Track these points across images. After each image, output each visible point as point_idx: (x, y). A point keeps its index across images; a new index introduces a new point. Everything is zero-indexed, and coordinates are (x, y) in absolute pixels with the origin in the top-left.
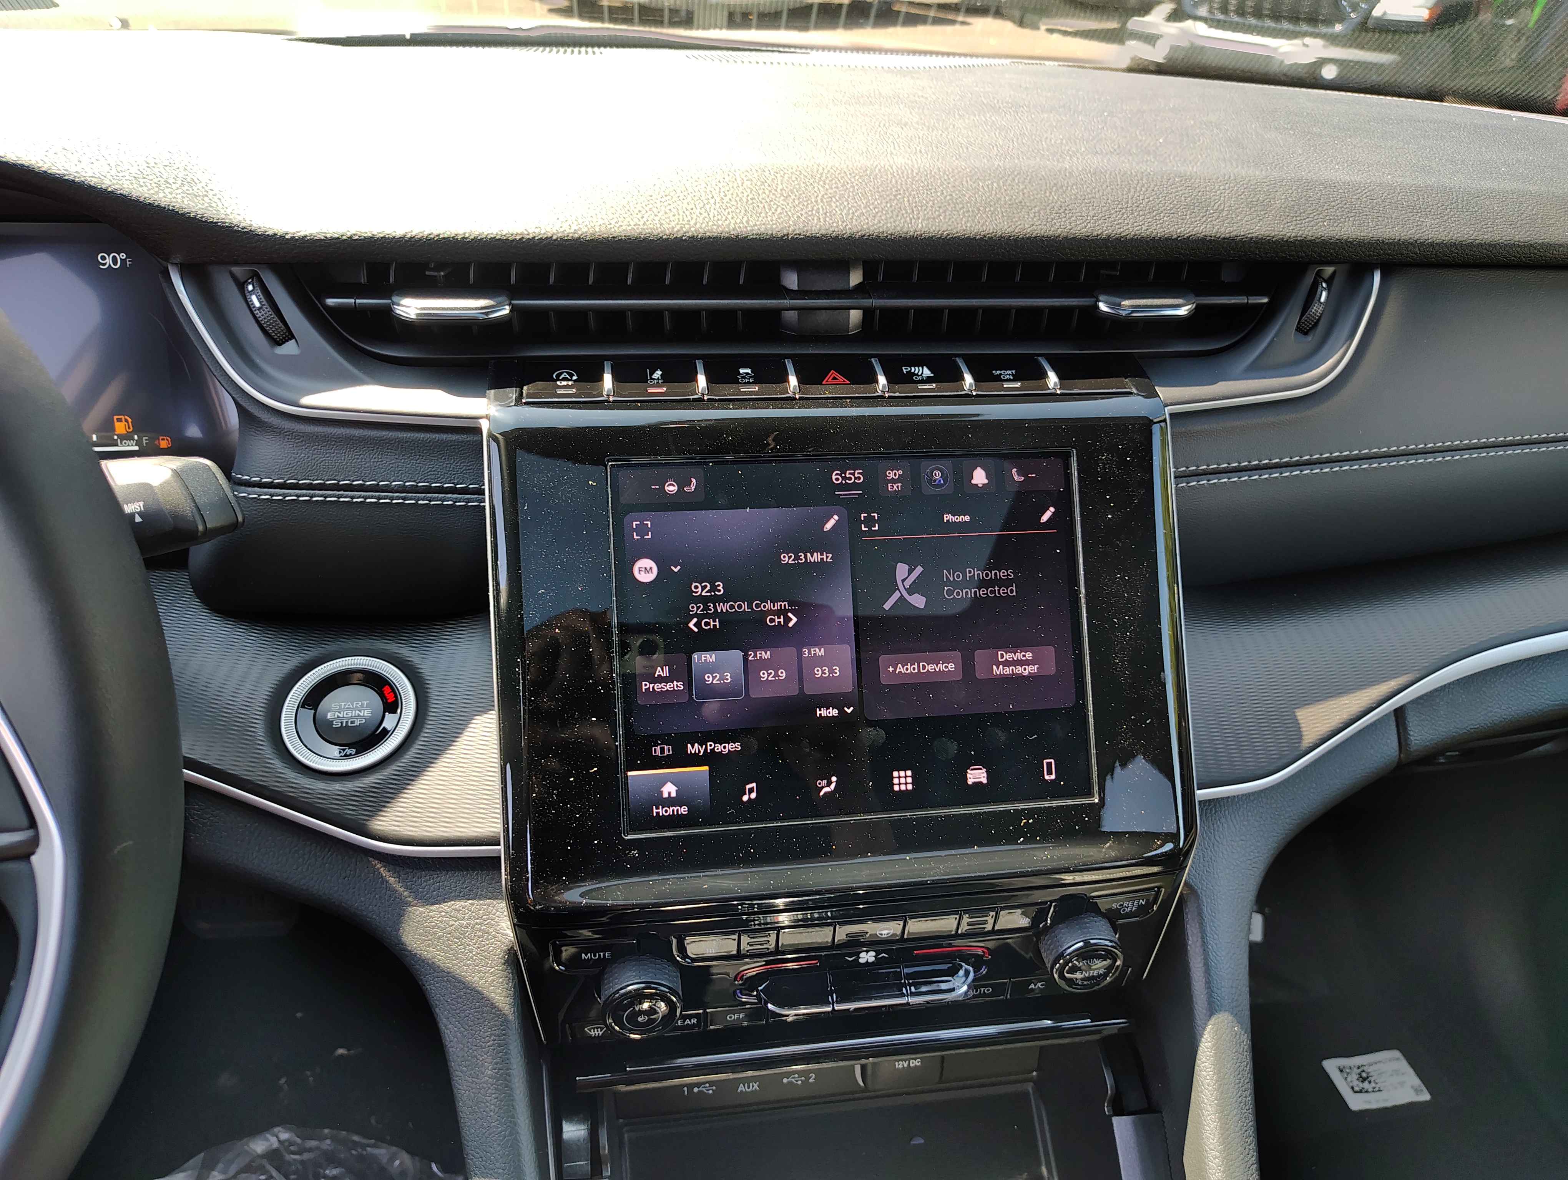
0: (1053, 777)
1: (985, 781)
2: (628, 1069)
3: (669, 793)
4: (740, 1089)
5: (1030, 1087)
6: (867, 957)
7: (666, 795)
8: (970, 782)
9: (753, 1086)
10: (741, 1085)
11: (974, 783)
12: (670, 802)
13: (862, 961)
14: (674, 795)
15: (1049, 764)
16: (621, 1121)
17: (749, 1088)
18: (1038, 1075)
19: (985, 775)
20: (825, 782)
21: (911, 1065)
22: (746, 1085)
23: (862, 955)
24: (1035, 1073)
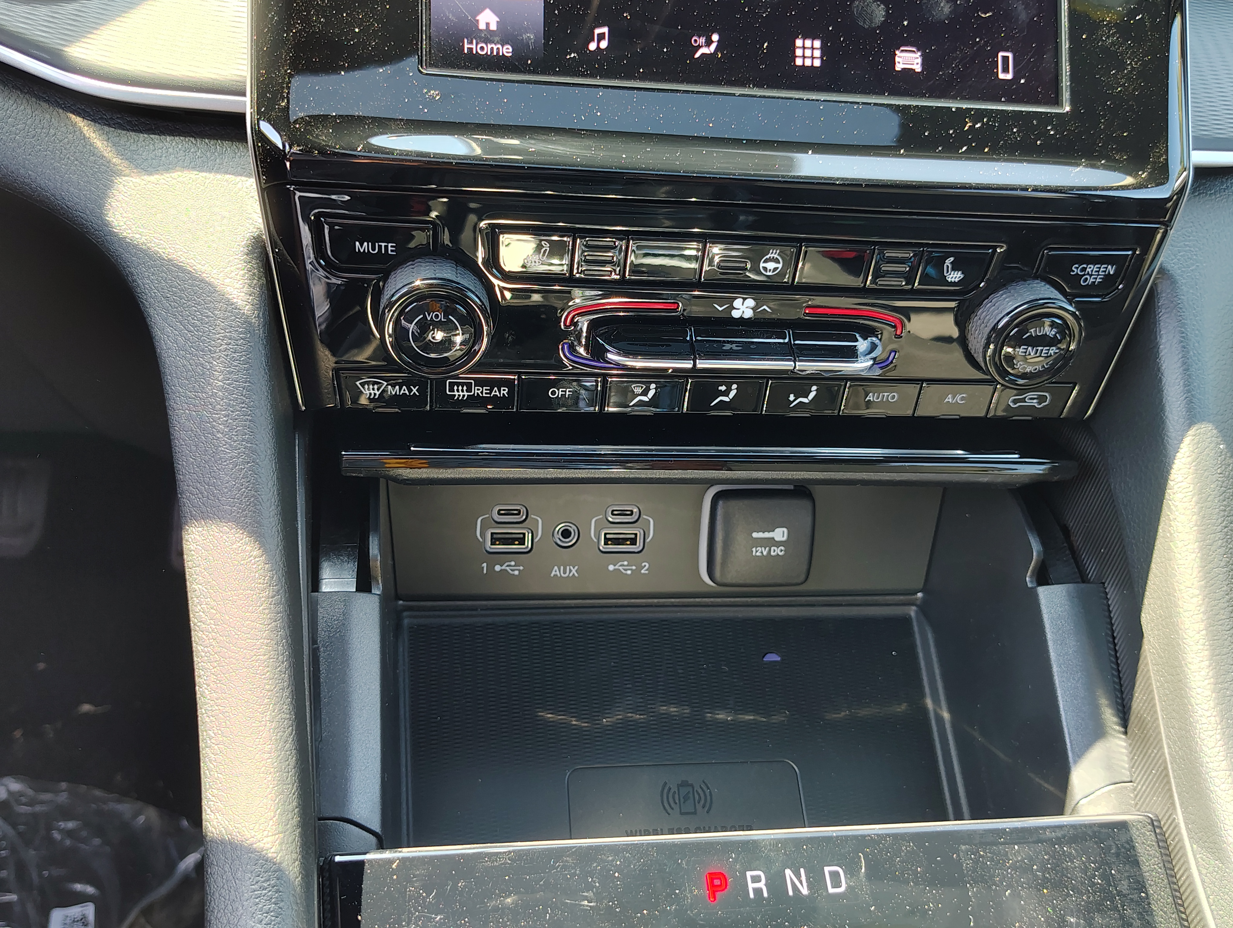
0: (1009, 76)
1: (918, 68)
2: (412, 449)
3: (488, 24)
4: (553, 573)
5: (912, 611)
6: (743, 308)
7: (482, 26)
8: (898, 67)
9: (570, 571)
10: (556, 568)
11: (904, 69)
12: (487, 37)
13: (736, 314)
14: (493, 27)
15: (1005, 59)
16: (401, 602)
17: (565, 573)
18: (923, 598)
19: (919, 61)
20: (702, 40)
21: (772, 553)
22: (562, 568)
23: (737, 303)
24: (920, 595)
